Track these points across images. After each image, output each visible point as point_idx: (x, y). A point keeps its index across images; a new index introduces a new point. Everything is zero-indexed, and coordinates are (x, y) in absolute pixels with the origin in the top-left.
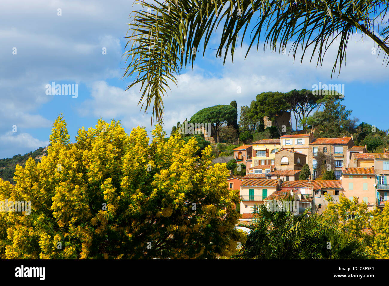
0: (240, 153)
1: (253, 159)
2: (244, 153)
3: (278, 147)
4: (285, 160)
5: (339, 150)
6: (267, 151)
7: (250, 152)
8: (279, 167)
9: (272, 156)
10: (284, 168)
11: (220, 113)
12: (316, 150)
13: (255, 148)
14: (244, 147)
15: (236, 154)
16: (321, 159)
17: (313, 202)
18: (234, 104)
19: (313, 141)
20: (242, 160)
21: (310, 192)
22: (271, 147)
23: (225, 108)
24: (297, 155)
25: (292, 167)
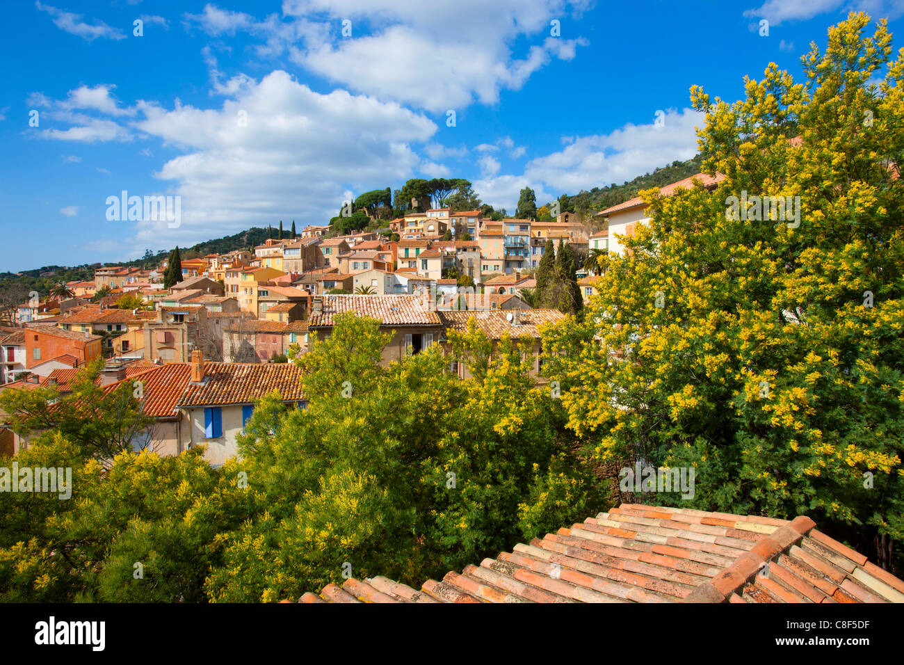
0: (395, 225)
1: (405, 228)
2: (398, 225)
3: (425, 219)
4: (431, 228)
5: (472, 220)
6: (416, 222)
7: (403, 224)
8: (426, 233)
9: (420, 226)
10: (431, 234)
11: (378, 196)
12: (454, 221)
13: (407, 220)
14: (397, 220)
15: (392, 225)
16: (458, 227)
17: (456, 258)
18: (389, 190)
19: (451, 214)
20: (397, 230)
21: (454, 250)
22: (419, 219)
23: (381, 192)
24: (440, 224)
25: (436, 233)
